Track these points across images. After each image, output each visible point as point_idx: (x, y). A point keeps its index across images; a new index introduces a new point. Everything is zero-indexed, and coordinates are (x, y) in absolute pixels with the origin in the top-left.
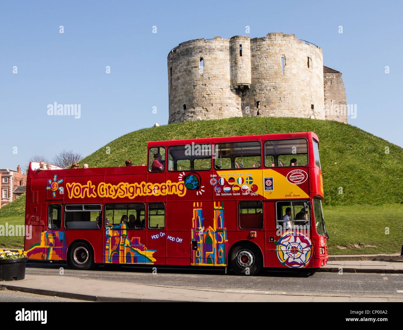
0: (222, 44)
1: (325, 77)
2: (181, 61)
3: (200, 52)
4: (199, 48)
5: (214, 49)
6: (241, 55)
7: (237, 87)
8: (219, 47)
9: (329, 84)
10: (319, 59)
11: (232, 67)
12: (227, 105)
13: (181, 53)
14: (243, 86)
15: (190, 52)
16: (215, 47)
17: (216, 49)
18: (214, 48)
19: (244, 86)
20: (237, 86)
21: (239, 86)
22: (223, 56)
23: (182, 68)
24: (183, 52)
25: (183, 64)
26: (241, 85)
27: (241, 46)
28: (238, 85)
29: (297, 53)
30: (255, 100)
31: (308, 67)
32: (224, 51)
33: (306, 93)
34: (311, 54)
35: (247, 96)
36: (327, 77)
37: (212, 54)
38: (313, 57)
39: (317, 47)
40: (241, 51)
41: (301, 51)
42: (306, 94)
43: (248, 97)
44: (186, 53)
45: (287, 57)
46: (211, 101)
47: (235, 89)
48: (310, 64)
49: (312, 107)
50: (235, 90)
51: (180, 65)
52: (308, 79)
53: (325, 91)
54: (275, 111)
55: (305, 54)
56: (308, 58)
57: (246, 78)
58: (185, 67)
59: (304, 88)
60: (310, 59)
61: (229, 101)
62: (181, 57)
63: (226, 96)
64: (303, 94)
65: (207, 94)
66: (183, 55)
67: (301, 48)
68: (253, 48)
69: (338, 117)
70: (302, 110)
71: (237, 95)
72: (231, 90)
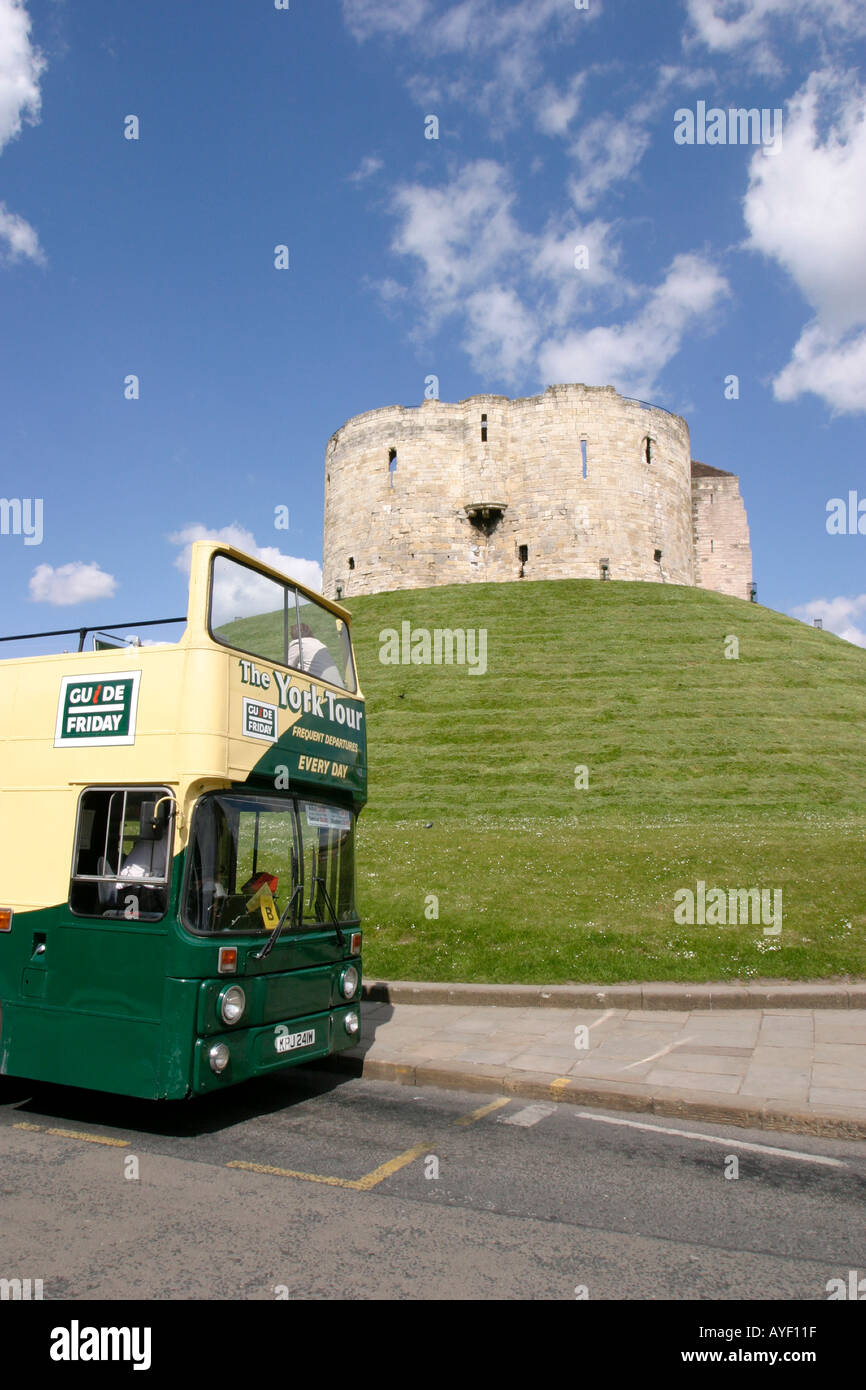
0: (442, 416)
1: (694, 486)
3: (390, 435)
4: (389, 426)
5: (421, 429)
6: (484, 438)
7: (474, 513)
8: (434, 422)
9: (706, 500)
10: (676, 443)
11: (463, 468)
13: (348, 441)
14: (487, 512)
15: (368, 437)
16: (425, 423)
17: (427, 428)
18: (422, 425)
19: (491, 510)
20: (476, 510)
21: (478, 512)
22: (444, 443)
23: (351, 474)
24: (352, 439)
25: (352, 465)
26: (482, 507)
27: (484, 417)
30: (517, 543)
31: (649, 461)
32: (447, 431)
34: (656, 432)
35: (497, 533)
36: (702, 487)
37: (417, 440)
38: (660, 439)
39: (672, 415)
40: (484, 431)
41: (628, 425)
42: (642, 526)
43: (501, 536)
44: (359, 440)
45: (593, 438)
47: (471, 517)
48: (652, 454)
49: (658, 555)
50: (468, 521)
51: (347, 468)
54: (561, 568)
55: (641, 432)
56: (649, 440)
58: (356, 472)
59: (637, 511)
60: (652, 444)
61: (455, 547)
63: (447, 535)
64: (632, 525)
65: (404, 530)
67: (630, 417)
68: (514, 421)
69: (729, 581)
70: (629, 563)
71: (474, 533)
72: (459, 521)
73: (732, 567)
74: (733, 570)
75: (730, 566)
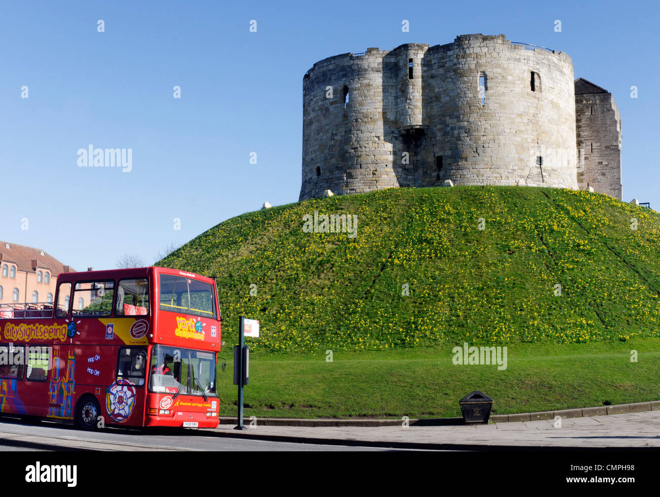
0: (381, 60)
2: (315, 93)
5: (366, 70)
6: (411, 77)
7: (403, 132)
8: (375, 65)
10: (558, 73)
11: (397, 99)
12: (386, 166)
13: (315, 79)
14: (414, 131)
15: (329, 76)
16: (369, 66)
17: (370, 69)
18: (366, 67)
19: (417, 130)
20: (405, 130)
21: (408, 131)
23: (317, 104)
24: (318, 78)
25: (318, 98)
26: (410, 128)
27: (411, 60)
28: (406, 128)
29: (508, 66)
30: (434, 154)
31: (533, 89)
32: (384, 71)
33: (526, 136)
34: (538, 67)
35: (422, 146)
37: (363, 79)
38: (543, 72)
39: (553, 52)
40: (411, 70)
41: (516, 63)
42: (527, 139)
43: (424, 149)
44: (322, 79)
45: (490, 75)
46: (359, 159)
47: (402, 135)
48: (537, 83)
50: (401, 138)
51: (314, 99)
53: (578, 127)
54: (466, 173)
55: (526, 68)
56: (533, 73)
57: (417, 118)
58: (320, 103)
59: (523, 129)
60: (536, 76)
61: (391, 158)
62: (316, 86)
63: (385, 149)
64: (519, 139)
65: (353, 147)
66: (318, 83)
67: (518, 57)
68: (433, 63)
69: (603, 174)
70: (516, 168)
71: (405, 147)
72: (394, 138)
73: (606, 163)
74: (607, 165)
75: (605, 163)
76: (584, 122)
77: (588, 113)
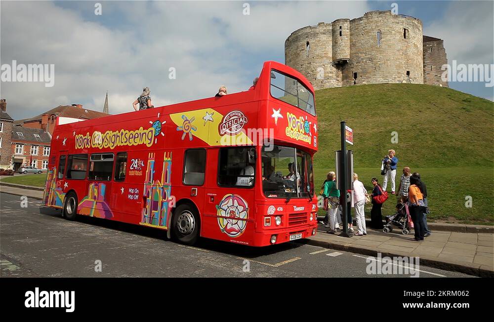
0: (325, 28)
3: (307, 37)
4: (306, 34)
5: (318, 34)
6: (341, 35)
7: (337, 62)
8: (322, 31)
10: (418, 30)
11: (333, 47)
12: (328, 78)
17: (320, 33)
19: (343, 61)
22: (326, 38)
26: (340, 60)
27: (341, 27)
30: (353, 72)
31: (405, 38)
32: (328, 34)
33: (401, 61)
34: (408, 26)
35: (346, 69)
37: (316, 38)
38: (410, 29)
39: (415, 19)
40: (341, 32)
41: (397, 24)
42: (401, 63)
45: (383, 31)
46: (315, 76)
48: (407, 35)
52: (405, 48)
53: (424, 58)
55: (401, 27)
56: (405, 30)
57: (345, 53)
59: (400, 57)
61: (330, 75)
63: (327, 71)
64: (398, 63)
65: (312, 70)
68: (352, 28)
71: (337, 70)
72: (332, 66)
76: (427, 56)
77: (430, 51)
